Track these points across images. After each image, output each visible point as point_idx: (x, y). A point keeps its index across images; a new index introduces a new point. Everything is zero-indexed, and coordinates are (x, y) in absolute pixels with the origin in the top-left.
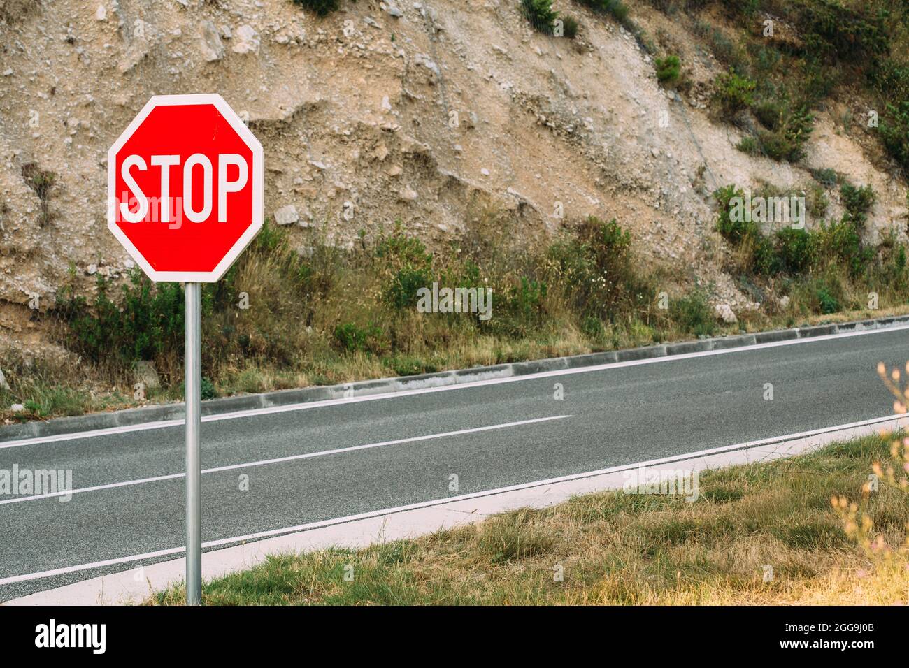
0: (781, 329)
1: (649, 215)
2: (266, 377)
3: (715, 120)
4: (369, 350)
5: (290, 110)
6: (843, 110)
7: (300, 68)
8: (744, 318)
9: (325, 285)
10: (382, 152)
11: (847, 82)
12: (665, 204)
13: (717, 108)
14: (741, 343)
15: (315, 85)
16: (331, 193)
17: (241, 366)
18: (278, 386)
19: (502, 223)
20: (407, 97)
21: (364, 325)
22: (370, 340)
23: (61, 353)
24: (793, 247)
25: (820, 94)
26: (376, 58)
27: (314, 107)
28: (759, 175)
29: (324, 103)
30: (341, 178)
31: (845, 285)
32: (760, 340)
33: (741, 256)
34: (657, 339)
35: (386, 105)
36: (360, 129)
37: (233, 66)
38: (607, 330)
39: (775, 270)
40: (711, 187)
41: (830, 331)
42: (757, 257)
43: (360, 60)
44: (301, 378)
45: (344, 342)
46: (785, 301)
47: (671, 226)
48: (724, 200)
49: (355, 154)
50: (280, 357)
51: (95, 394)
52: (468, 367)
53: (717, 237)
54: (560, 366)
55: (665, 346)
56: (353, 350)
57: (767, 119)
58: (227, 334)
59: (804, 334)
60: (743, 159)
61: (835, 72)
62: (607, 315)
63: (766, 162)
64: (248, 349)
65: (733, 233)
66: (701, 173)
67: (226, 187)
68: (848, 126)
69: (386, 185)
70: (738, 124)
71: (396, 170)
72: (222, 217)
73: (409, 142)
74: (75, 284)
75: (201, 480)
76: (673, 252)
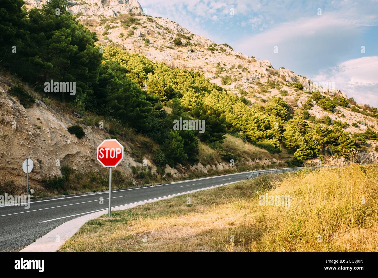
0: (142, 186)
1: (123, 170)
2: (74, 192)
3: (131, 157)
4: (88, 188)
5: (75, 152)
6: (147, 156)
7: (76, 146)
8: (137, 184)
9: (81, 178)
10: (88, 159)
11: (147, 152)
12: (125, 168)
13: (131, 155)
14: (138, 188)
15: (79, 149)
16: (81, 165)
17: (70, 190)
18: (77, 193)
19: (104, 170)
20: (91, 151)
21: (87, 184)
22: (88, 187)
23: (43, 188)
24: (142, 174)
25: (144, 154)
26: (87, 145)
27: (79, 152)
28: (137, 164)
29: (80, 152)
30: (82, 163)
31: (149, 180)
32: (140, 187)
33: (136, 175)
34: (127, 187)
35: (89, 152)
36: (85, 156)
37: (67, 146)
38: (120, 186)
39: (140, 178)
40: (131, 166)
41: (149, 186)
42: (138, 176)
43: (85, 146)
44: (80, 192)
45: (84, 187)
46: (142, 182)
47: (126, 171)
48: (133, 168)
49: (84, 159)
50: (76, 189)
51: (48, 194)
52: (102, 191)
53: (132, 173)
54: (115, 191)
55: (128, 188)
56: (86, 188)
57: (138, 157)
58: (68, 185)
59: (146, 186)
60: (135, 162)
61: (146, 151)
62: (119, 184)
63: (138, 163)
64: (71, 188)
65: (134, 172)
66: (129, 164)
67: (117, 153)
68: (148, 158)
69: (88, 164)
70: (134, 157)
71: (90, 162)
72: (117, 157)
73: (92, 158)
74: (45, 177)
75: (111, 199)
76: (126, 175)
